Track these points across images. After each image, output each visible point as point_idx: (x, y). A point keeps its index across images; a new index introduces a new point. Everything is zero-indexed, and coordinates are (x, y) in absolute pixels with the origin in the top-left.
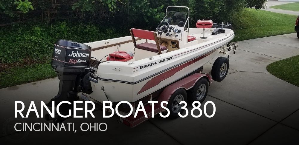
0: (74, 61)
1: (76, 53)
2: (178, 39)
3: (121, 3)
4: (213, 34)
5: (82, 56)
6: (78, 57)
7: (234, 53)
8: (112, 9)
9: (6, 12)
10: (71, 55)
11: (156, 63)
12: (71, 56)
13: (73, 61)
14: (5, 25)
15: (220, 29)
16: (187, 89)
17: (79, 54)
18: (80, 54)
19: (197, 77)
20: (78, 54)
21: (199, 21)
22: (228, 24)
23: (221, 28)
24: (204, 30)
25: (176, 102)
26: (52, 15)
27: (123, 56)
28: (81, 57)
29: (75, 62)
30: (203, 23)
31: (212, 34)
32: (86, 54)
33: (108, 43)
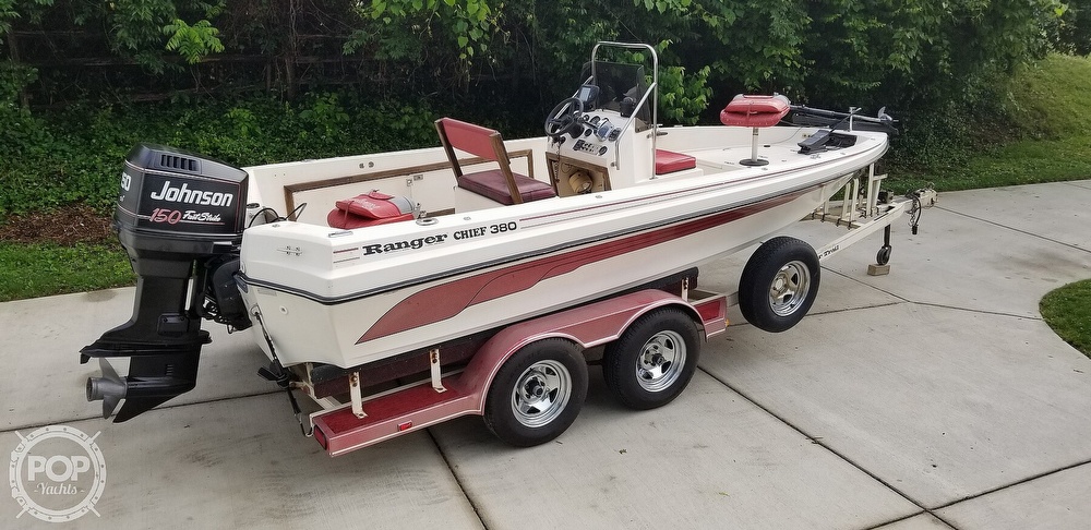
0: (172, 215)
1: (177, 190)
2: (605, 160)
3: (497, 29)
4: (805, 150)
5: (202, 200)
6: (186, 201)
7: (915, 230)
8: (467, 54)
9: (143, 59)
10: (158, 194)
11: (440, 239)
12: (161, 198)
13: (168, 214)
14: (151, 97)
15: (836, 131)
16: (587, 345)
17: (189, 192)
18: (195, 192)
19: (641, 303)
20: (186, 194)
21: (739, 100)
22: (881, 113)
23: (847, 128)
24: (755, 133)
25: (538, 387)
26: (299, 70)
27: (370, 209)
28: (197, 202)
29: (175, 217)
30: (752, 108)
31: (800, 152)
32: (221, 195)
33: (371, 164)
